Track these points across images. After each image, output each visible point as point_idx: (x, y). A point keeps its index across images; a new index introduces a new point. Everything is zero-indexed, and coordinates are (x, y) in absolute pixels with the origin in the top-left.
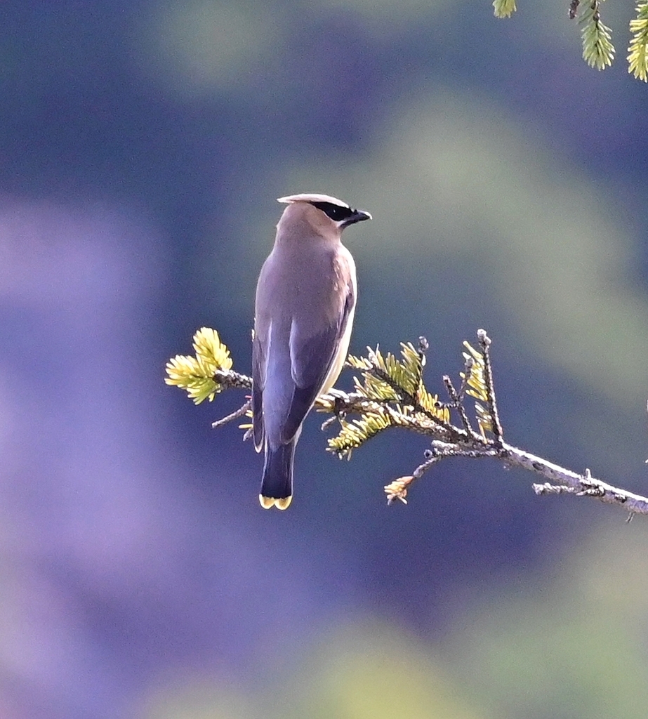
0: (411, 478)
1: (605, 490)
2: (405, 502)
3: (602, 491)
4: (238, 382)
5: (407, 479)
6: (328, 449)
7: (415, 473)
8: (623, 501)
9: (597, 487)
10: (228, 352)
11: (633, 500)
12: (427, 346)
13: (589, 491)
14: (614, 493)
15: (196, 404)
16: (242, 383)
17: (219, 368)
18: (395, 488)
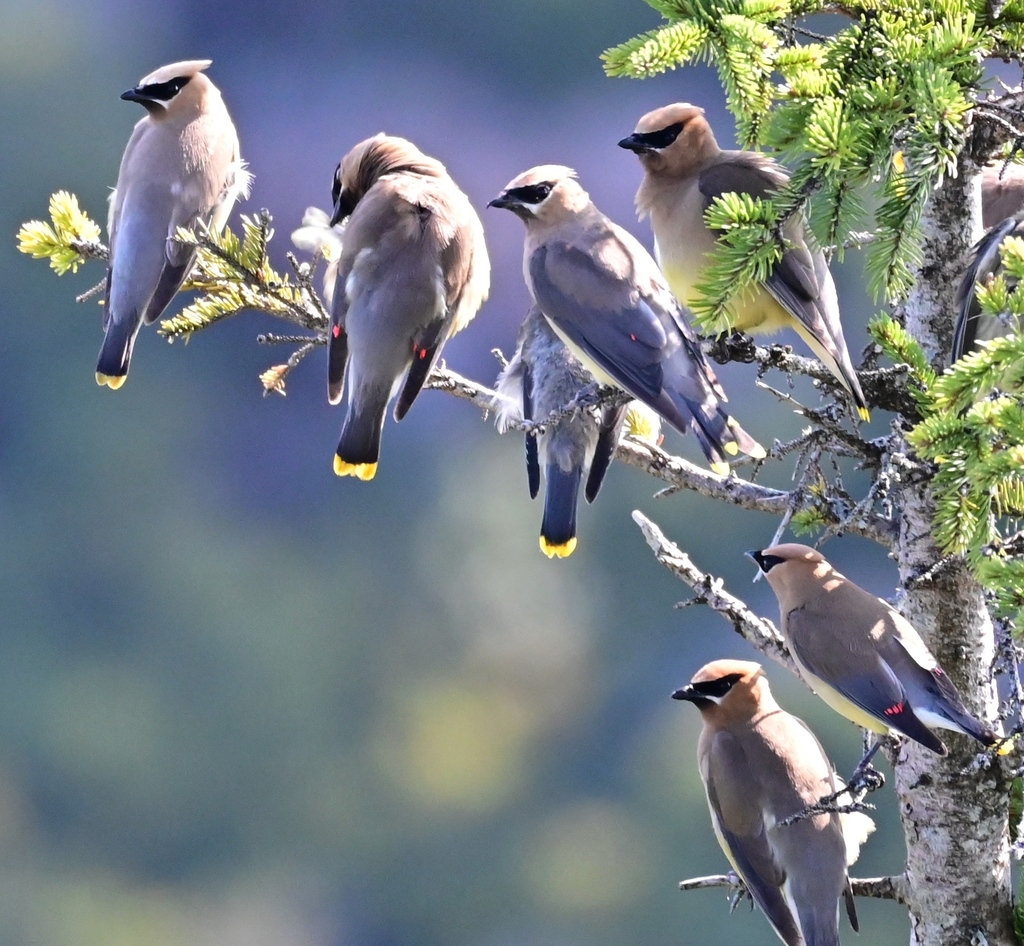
0: (285, 366)
1: (456, 383)
2: (284, 393)
3: (453, 385)
4: (95, 253)
5: (282, 367)
6: (159, 332)
7: (290, 361)
8: (473, 395)
9: (447, 379)
10: (85, 213)
11: (483, 395)
12: (271, 218)
13: (435, 384)
14: (464, 386)
15: (60, 274)
16: (99, 254)
17: (78, 237)
18: (270, 377)
